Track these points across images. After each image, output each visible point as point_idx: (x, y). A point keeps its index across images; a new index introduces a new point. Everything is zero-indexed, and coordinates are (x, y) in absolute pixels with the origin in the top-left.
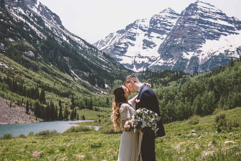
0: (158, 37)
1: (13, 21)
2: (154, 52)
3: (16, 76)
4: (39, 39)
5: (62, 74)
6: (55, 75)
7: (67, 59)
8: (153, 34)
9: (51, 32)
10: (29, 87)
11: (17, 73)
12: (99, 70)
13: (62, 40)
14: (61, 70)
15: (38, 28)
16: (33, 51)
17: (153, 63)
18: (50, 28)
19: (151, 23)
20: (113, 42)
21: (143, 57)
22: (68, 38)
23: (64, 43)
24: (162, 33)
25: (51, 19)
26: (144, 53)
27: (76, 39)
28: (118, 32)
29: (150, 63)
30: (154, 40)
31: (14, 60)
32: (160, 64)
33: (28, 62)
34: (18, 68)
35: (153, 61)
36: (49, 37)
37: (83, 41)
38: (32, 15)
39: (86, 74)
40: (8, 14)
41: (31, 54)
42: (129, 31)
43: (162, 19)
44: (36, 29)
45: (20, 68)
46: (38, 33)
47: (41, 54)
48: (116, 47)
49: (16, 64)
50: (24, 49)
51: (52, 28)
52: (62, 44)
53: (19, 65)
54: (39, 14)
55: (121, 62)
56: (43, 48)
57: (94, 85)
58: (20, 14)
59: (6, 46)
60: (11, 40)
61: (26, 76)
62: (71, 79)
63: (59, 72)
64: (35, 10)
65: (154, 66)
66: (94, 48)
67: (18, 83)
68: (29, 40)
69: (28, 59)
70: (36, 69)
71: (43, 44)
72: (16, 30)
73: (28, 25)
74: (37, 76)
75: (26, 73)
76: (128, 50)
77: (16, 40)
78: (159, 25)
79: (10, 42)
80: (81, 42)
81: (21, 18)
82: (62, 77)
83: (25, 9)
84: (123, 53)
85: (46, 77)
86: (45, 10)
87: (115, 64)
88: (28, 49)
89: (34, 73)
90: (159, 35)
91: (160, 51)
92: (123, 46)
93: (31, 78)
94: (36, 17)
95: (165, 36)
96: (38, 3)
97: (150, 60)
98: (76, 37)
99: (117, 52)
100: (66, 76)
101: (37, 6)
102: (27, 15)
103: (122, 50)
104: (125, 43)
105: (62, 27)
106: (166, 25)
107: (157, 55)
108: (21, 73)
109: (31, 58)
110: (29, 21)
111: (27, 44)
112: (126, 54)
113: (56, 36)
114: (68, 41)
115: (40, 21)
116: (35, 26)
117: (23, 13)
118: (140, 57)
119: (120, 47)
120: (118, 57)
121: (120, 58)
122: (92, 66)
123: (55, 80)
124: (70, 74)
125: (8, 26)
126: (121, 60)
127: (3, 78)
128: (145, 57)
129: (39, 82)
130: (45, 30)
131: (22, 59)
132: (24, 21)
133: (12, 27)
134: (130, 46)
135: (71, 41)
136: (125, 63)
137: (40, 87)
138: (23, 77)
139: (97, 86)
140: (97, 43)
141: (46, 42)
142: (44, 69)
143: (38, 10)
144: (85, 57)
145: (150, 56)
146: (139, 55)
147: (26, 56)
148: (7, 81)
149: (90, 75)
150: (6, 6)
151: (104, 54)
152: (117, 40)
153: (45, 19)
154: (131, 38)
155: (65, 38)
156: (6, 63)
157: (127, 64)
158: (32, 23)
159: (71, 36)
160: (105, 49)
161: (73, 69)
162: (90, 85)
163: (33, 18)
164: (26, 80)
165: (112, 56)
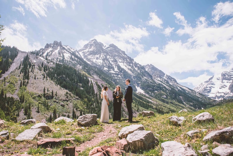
0: (228, 82)
1: (156, 84)
2: (227, 90)
3: (159, 106)
4: (168, 90)
5: (180, 104)
6: (176, 105)
7: (181, 97)
8: (224, 81)
9: (173, 86)
10: (165, 111)
11: (160, 105)
12: (198, 101)
13: (178, 89)
14: (179, 102)
15: (167, 85)
16: (165, 95)
17: (227, 95)
18: (172, 84)
19: (222, 75)
20: (203, 87)
21: (220, 93)
22: (180, 88)
23: (179, 90)
24: (229, 79)
25: (172, 81)
26: (220, 91)
27: (185, 88)
28: (205, 82)
29: (225, 95)
30: (226, 84)
31: (158, 100)
32: (231, 96)
33: (164, 100)
34: (160, 103)
35: (227, 94)
36: (172, 89)
37: (188, 88)
38: (164, 80)
39: (191, 104)
40: (154, 81)
41: (165, 96)
42: (211, 81)
43: (228, 73)
44: (166, 86)
45: (161, 103)
46: (167, 87)
47: (169, 96)
48: (205, 89)
49: (159, 101)
50: (161, 95)
51: (173, 84)
52: (178, 91)
53: (160, 102)
54: (166, 79)
55: (209, 96)
56: (170, 93)
57: (196, 108)
58: (159, 80)
59: (154, 94)
60: (156, 91)
61: (164, 106)
62: (184, 106)
63: (178, 103)
64: (165, 78)
65: (227, 97)
66: (194, 91)
67: (161, 110)
68: (163, 91)
69: (164, 99)
70: (167, 103)
71: (169, 92)
72: (158, 87)
73: (162, 85)
74: (168, 106)
75: (163, 105)
76: (212, 90)
77: (158, 91)
78: (227, 76)
79: (156, 92)
80: (187, 89)
81: (159, 82)
82: (180, 106)
83: (161, 78)
84: (209, 92)
85: (172, 106)
86: (169, 78)
87: (206, 98)
88: (163, 95)
89: (167, 105)
90: (228, 81)
91: (229, 89)
92: (208, 88)
93: (166, 107)
94: (166, 81)
95: (231, 81)
96: (166, 75)
97: (225, 94)
98: (184, 87)
99: (206, 92)
100: (182, 105)
101: (165, 76)
102: (162, 80)
103: (208, 90)
104: (209, 87)
105: (177, 83)
106: (231, 75)
107: (229, 91)
108: (161, 105)
109: (165, 98)
110: (163, 83)
111: (163, 92)
112: (211, 92)
113: (175, 88)
114: (181, 89)
115: (168, 82)
116: (165, 84)
117: (160, 80)
119: (207, 89)
120: (206, 94)
121: (208, 94)
122: (194, 99)
123: (177, 107)
124: (183, 104)
125: (154, 86)
126: (208, 95)
127: (154, 108)
128: (222, 93)
129: (169, 109)
130: (170, 86)
131: (161, 99)
132: (161, 83)
133: (156, 86)
134: (212, 88)
135: (182, 89)
136: (211, 97)
137: (170, 111)
138: (162, 107)
139: (198, 109)
140: (195, 89)
141: (171, 91)
142: (171, 103)
143: (166, 77)
144: (190, 96)
145: (224, 92)
146: (218, 92)
147: (163, 98)
148: (156, 109)
149: (193, 104)
150: (153, 78)
151: (199, 93)
152: (205, 86)
153: (169, 81)
154: (212, 84)
155: (179, 88)
156: (155, 101)
157: (212, 97)
158: (164, 84)
159: (182, 87)
160: (199, 91)
161: (184, 101)
162: (194, 109)
163: (164, 81)
164: (164, 108)
165: (203, 94)
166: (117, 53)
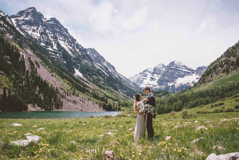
0: (157, 76)
1: (96, 69)
2: (155, 83)
3: (96, 91)
4: (106, 76)
5: (115, 91)
6: (112, 91)
7: (117, 85)
8: (155, 75)
9: (111, 73)
10: (101, 96)
11: (96, 90)
12: (131, 90)
13: (115, 76)
14: (114, 89)
15: (106, 72)
16: (103, 81)
17: (155, 87)
18: (110, 71)
19: (154, 70)
20: (137, 78)
21: (150, 85)
22: (118, 76)
23: (116, 78)
24: (159, 74)
25: (111, 68)
26: (151, 83)
27: (121, 76)
28: (139, 73)
29: (153, 87)
30: (155, 77)
31: (96, 85)
32: (158, 88)
33: (101, 86)
34: (97, 88)
35: (155, 86)
36: (110, 76)
37: (124, 77)
38: (103, 66)
39: (125, 92)
40: (94, 66)
41: (102, 82)
42: (144, 73)
43: (159, 68)
44: (105, 72)
45: (98, 88)
46: (106, 73)
47: (106, 82)
48: (138, 80)
49: (96, 86)
50: (99, 80)
51: (111, 72)
52: (115, 78)
53: (97, 87)
54: (106, 66)
55: (140, 87)
56: (107, 80)
57: (128, 96)
58: (99, 66)
59: (92, 79)
60: (95, 76)
61: (100, 92)
62: (119, 93)
63: (113, 90)
64: (105, 64)
65: (155, 89)
66: (129, 80)
67: (97, 95)
68: (102, 77)
69: (101, 84)
70: (104, 89)
71: (107, 78)
72: (97, 72)
73: (102, 70)
74: (104, 92)
75: (100, 90)
76: (144, 81)
77: (97, 77)
78: (157, 71)
79: (94, 77)
80: (123, 78)
81: (99, 68)
82: (115, 93)
83: (101, 64)
84: (141, 83)
85: (108, 92)
86: (109, 64)
87: (138, 87)
88: (101, 80)
89: (103, 91)
90: (157, 75)
91: (157, 82)
92: (141, 79)
93: (102, 93)
94: (105, 67)
95: (160, 76)
96: (106, 61)
97: (153, 86)
98: (121, 75)
99: (139, 82)
100: (117, 92)
101: (106, 62)
102: (101, 66)
103: (141, 81)
104: (142, 78)
105: (116, 71)
106: (160, 71)
107: (157, 84)
108: (98, 90)
109: (102, 84)
110: (102, 69)
111: (101, 78)
112: (143, 83)
113: (113, 75)
114: (118, 77)
115: (107, 69)
116: (104, 71)
117: (100, 65)
118: (149, 84)
119: (140, 80)
120: (139, 84)
121: (140, 85)
122: (128, 88)
123: (112, 94)
124: (118, 91)
125: (94, 71)
126: (140, 86)
127: (91, 92)
128: (151, 85)
129: (105, 94)
130: (109, 73)
131: (99, 84)
132: (100, 69)
133: (95, 71)
134: (144, 80)
135: (119, 77)
136: (142, 87)
137: (105, 96)
138: (99, 92)
139: (129, 97)
140: (130, 78)
141: (109, 78)
142: (107, 89)
143: (106, 64)
144: (125, 84)
145: (153, 84)
146: (148, 84)
147: (100, 83)
148: (92, 93)
149: (127, 92)
150: (94, 63)
151: (133, 83)
152: (139, 77)
153: (108, 68)
154: (145, 76)
155: (116, 76)
156: (92, 86)
157: (143, 88)
158: (103, 70)
159: (119, 75)
160: (133, 81)
161: (120, 89)
162: (127, 96)
163: (104, 68)
164: (100, 93)
165: (137, 84)
166: (58, 29)
